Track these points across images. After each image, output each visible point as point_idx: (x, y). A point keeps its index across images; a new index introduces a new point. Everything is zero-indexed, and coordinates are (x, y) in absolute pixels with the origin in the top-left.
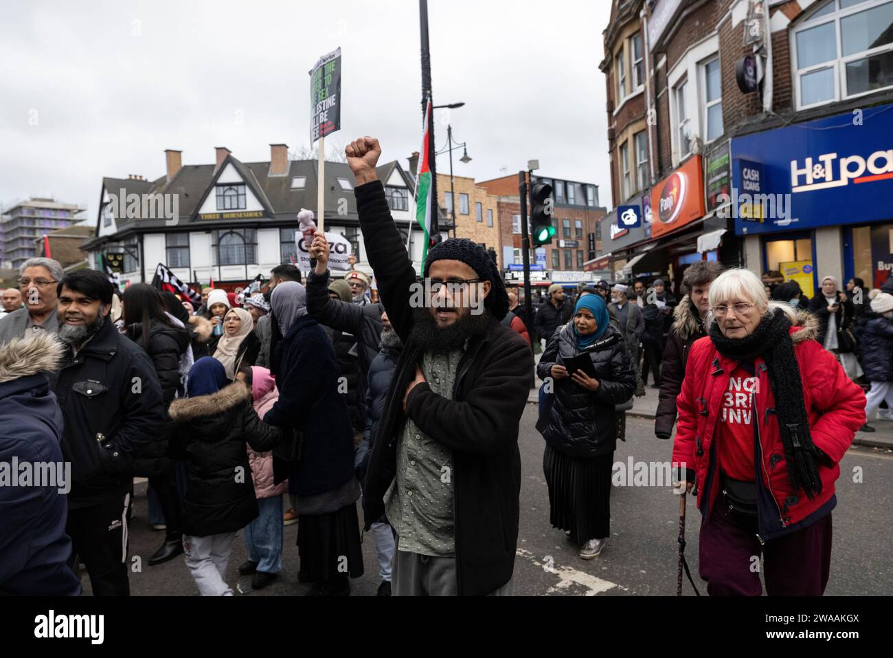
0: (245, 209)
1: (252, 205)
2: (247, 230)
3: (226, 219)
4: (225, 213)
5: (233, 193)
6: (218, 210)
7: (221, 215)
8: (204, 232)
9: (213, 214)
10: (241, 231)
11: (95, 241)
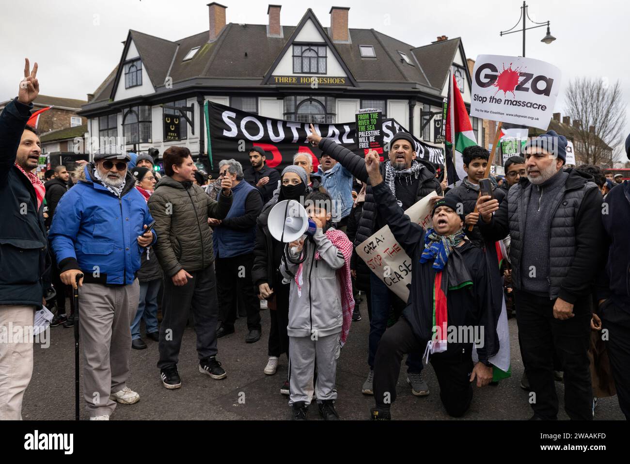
0: (326, 74)
1: (334, 70)
2: (328, 98)
3: (303, 84)
4: (303, 77)
5: (312, 54)
6: (294, 73)
7: (298, 78)
8: (276, 98)
9: (288, 77)
10: (322, 99)
11: (110, 105)
